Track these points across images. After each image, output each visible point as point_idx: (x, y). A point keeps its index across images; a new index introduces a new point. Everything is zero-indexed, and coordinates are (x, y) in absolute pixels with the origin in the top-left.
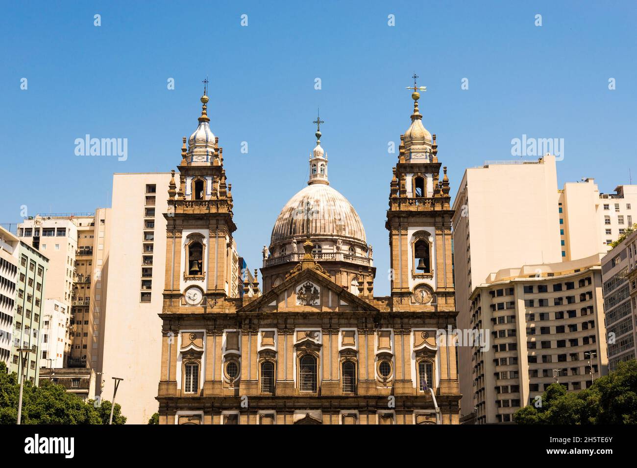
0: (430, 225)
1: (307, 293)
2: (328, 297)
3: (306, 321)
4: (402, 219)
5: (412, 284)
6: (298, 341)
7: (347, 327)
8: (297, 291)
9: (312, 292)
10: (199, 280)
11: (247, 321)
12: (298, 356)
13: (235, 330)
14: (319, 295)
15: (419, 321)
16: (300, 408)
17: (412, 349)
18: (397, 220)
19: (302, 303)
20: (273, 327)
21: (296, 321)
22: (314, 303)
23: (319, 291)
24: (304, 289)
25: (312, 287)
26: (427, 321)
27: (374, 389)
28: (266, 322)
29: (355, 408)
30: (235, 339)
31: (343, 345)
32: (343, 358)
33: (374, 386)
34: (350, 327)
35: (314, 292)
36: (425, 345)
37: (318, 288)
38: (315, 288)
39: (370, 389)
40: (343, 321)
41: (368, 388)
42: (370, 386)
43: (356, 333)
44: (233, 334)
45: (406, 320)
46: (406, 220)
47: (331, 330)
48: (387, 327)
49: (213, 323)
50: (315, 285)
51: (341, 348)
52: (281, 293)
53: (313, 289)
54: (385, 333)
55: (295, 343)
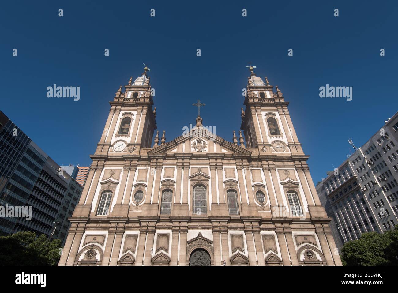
0: (274, 110)
1: (199, 144)
2: (213, 146)
3: (198, 161)
4: (256, 107)
5: (270, 140)
6: (191, 174)
7: (228, 165)
8: (192, 143)
9: (202, 144)
10: (125, 137)
11: (155, 160)
12: (191, 185)
13: (145, 168)
14: (206, 146)
15: (281, 163)
16: (193, 228)
17: (279, 182)
18: (253, 107)
19: (195, 150)
20: (174, 165)
21: (191, 161)
22: (204, 150)
23: (207, 143)
24: (196, 142)
25: (202, 141)
26: (286, 163)
27: (256, 212)
28: (169, 161)
29: (241, 228)
30: (144, 174)
31: (226, 178)
32: (227, 187)
33: (255, 209)
34: (231, 165)
35: (204, 144)
36: (288, 179)
37: (206, 142)
38: (204, 141)
39: (253, 211)
40: (224, 161)
41: (250, 211)
42: (252, 209)
43: (236, 170)
44: (144, 170)
45: (271, 162)
46: (259, 107)
47: (217, 167)
48: (258, 167)
49: (130, 163)
50: (203, 140)
51: (224, 180)
52: (180, 143)
53: (202, 142)
54: (257, 170)
55: (190, 175)
